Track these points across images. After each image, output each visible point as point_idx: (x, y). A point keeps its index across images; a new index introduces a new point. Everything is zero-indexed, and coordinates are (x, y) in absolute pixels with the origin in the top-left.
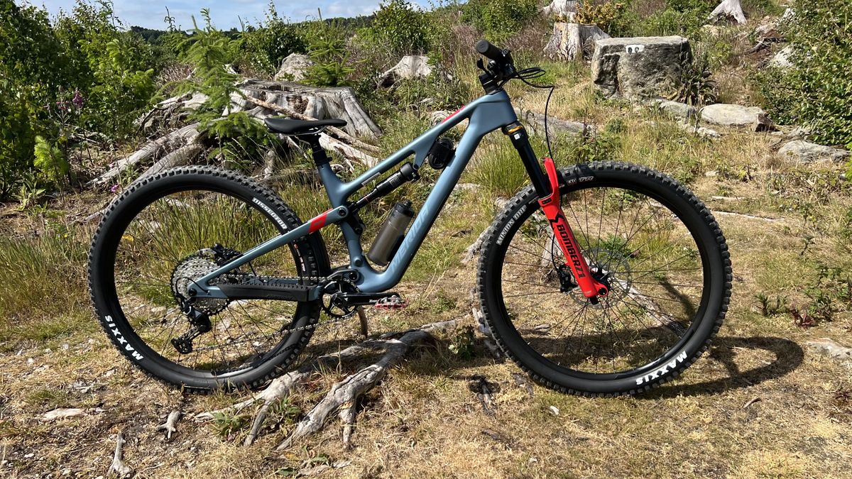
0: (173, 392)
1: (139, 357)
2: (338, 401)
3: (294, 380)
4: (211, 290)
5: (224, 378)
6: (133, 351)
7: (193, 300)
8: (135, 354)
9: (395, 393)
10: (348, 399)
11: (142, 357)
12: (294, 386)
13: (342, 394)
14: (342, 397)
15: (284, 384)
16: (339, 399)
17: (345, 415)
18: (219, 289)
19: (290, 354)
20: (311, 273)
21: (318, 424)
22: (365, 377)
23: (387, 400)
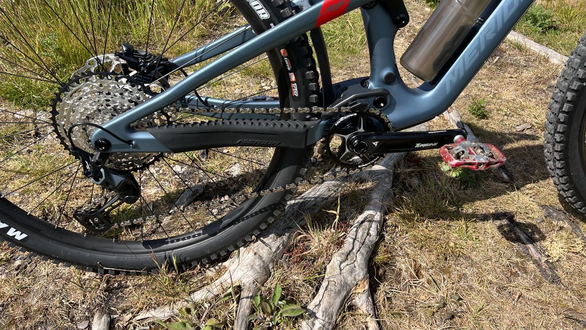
0: (86, 277)
1: (19, 236)
2: (349, 282)
3: (274, 250)
4: (138, 140)
5: (164, 251)
6: (7, 229)
7: (104, 156)
8: (11, 232)
9: (409, 251)
10: (361, 277)
11: (24, 236)
12: (275, 260)
13: (352, 271)
14: (353, 274)
15: (261, 258)
16: (350, 279)
17: (361, 301)
18: (151, 137)
19: (267, 217)
20: (307, 99)
21: (330, 323)
22: (368, 234)
23: (402, 264)
